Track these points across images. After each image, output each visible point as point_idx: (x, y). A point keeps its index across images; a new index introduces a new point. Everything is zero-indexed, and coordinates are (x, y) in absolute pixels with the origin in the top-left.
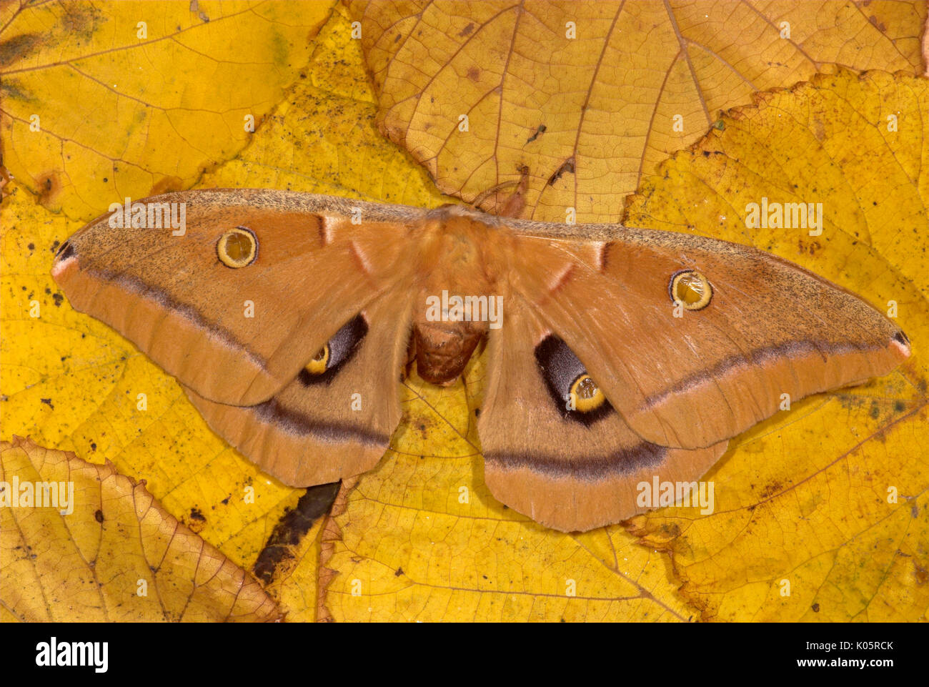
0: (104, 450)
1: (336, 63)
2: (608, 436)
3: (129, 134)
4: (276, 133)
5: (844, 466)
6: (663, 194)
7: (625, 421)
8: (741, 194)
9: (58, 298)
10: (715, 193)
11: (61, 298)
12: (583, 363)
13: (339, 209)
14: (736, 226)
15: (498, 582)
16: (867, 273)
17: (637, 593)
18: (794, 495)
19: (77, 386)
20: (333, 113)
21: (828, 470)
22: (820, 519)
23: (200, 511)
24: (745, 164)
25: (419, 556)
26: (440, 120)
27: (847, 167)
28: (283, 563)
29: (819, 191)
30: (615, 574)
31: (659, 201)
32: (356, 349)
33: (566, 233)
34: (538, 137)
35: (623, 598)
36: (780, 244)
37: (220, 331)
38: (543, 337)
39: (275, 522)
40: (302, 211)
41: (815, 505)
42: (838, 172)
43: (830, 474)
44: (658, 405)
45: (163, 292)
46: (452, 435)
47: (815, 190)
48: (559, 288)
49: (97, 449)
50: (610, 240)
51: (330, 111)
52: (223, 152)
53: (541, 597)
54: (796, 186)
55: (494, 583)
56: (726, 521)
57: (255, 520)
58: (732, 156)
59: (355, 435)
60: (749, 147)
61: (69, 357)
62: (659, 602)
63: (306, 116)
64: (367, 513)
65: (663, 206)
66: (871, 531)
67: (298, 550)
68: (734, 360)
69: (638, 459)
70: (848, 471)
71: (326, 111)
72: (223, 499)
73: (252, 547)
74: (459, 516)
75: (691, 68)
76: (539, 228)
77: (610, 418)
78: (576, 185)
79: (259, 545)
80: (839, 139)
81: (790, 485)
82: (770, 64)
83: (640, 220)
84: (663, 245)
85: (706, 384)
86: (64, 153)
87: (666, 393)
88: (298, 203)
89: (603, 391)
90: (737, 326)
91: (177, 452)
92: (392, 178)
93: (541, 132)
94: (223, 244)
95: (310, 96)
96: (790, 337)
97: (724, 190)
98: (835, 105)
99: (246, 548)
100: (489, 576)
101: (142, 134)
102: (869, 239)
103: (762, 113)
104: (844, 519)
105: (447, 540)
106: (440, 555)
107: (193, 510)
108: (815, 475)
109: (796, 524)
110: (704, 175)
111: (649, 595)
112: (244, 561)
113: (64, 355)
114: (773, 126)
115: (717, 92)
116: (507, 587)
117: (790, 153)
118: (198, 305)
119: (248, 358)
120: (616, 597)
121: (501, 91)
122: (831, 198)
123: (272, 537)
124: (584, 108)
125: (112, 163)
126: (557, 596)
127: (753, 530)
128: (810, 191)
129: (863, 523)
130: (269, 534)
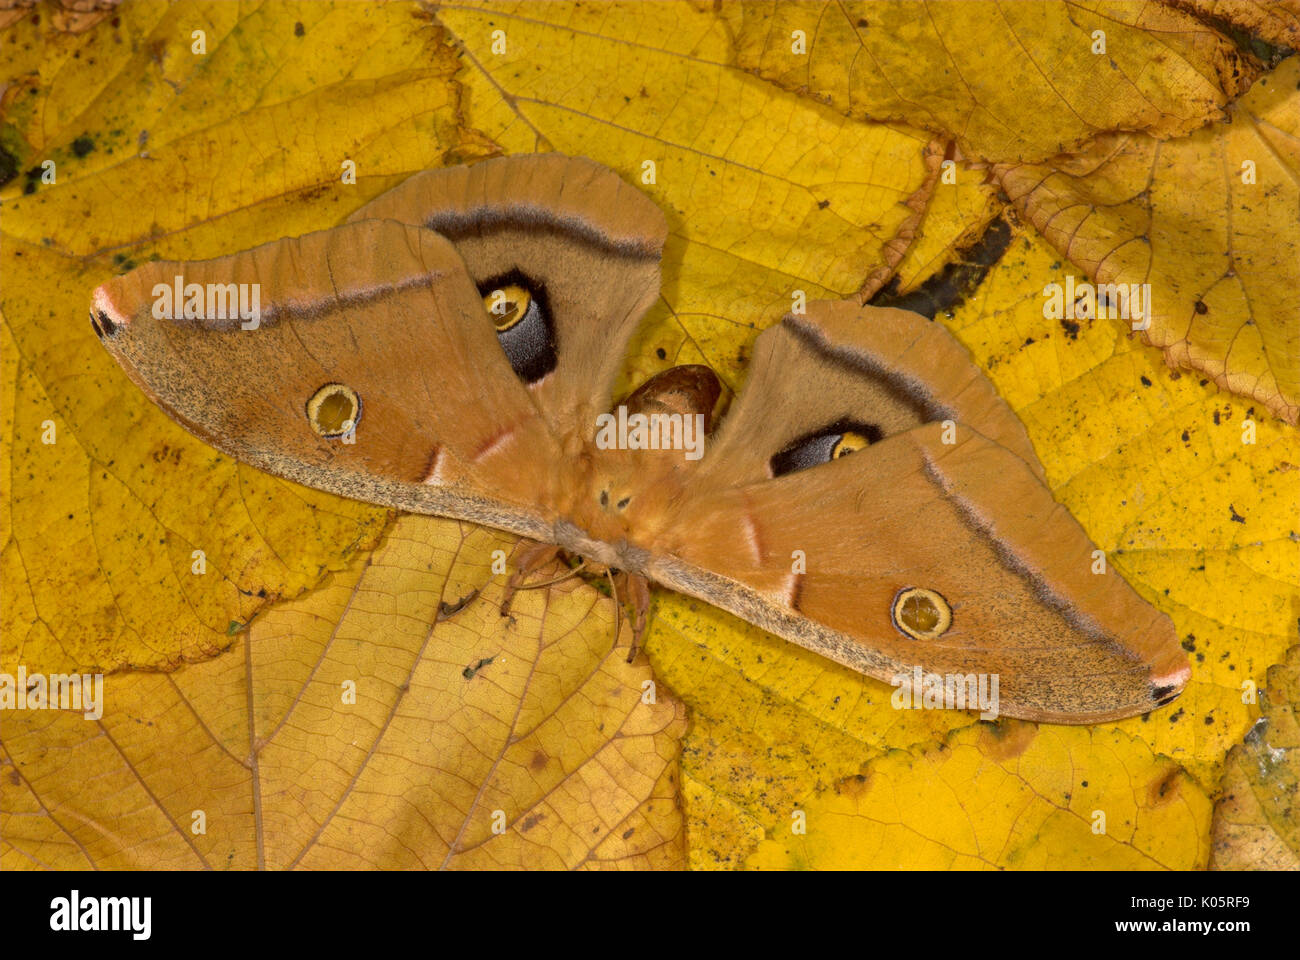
0: (1173, 432)
1: (728, 859)
2: (494, 254)
3: (1038, 837)
4: (831, 772)
5: (214, 207)
6: (334, 548)
7: (467, 266)
8: (233, 531)
9: (1189, 645)
10: (267, 540)
11: (1184, 645)
12: (500, 342)
13: (766, 610)
14: (253, 492)
15: (699, 164)
16: (107, 417)
17: (520, 104)
18: (288, 183)
19: (1192, 530)
20: (745, 774)
21: (235, 206)
22: (262, 146)
23: (1066, 334)
24: (217, 573)
25: (793, 218)
26: (598, 698)
27: (92, 568)
28: (972, 242)
29: (136, 535)
30: (543, 132)
31: (342, 540)
32: (796, 442)
33: (472, 502)
34: (476, 663)
35: (540, 102)
36: (204, 462)
37: (976, 527)
38: (541, 383)
39: (971, 302)
40: (819, 626)
41: (266, 164)
42: (106, 564)
43: (235, 201)
44: (418, 276)
45: (1042, 600)
46: (706, 345)
47: (141, 537)
48: (501, 433)
49: (1182, 432)
50: (417, 485)
51: (748, 777)
52: (911, 766)
53: (647, 133)
54: (162, 542)
55: (703, 165)
56: (381, 164)
57: (997, 313)
58: (230, 586)
59: (827, 349)
60: (207, 600)
61: (1193, 569)
62: (497, 86)
63: (784, 782)
64: (844, 277)
65: (339, 533)
66: (205, 125)
67: (949, 257)
68: (305, 315)
69: (464, 225)
70: (211, 199)
71: (754, 779)
72: (1031, 345)
73: (1008, 276)
74: (726, 252)
75: (251, 727)
76: (505, 517)
77: (486, 276)
78: (444, 587)
79: (997, 275)
80: (91, 606)
81: (289, 197)
82: (150, 724)
83: (373, 520)
84: (353, 473)
85: (350, 292)
86: (1132, 830)
87: (403, 288)
88: (822, 637)
89: (484, 307)
90: (289, 360)
91: (1076, 412)
92: (690, 676)
93: (472, 668)
94: (940, 627)
95: (773, 811)
96: (227, 338)
97: (254, 540)
98: (81, 648)
99: (1016, 276)
100: (707, 175)
101: (1020, 834)
102: (92, 469)
103: (178, 648)
104: (234, 142)
105: (750, 230)
106: (765, 217)
107: (1074, 337)
108: (256, 204)
109: (295, 143)
110: (273, 563)
111: (506, 96)
112: (1023, 257)
113: (1200, 573)
114: (169, 629)
115: (229, 690)
116: (688, 157)
117: (157, 590)
118: (997, 567)
119: (947, 481)
120: (550, 107)
121: (509, 738)
122: (124, 527)
123: (979, 281)
124: (405, 689)
125: (1071, 807)
126: (627, 130)
127: (351, 145)
128: (147, 536)
129: (211, 136)
130: (982, 288)
